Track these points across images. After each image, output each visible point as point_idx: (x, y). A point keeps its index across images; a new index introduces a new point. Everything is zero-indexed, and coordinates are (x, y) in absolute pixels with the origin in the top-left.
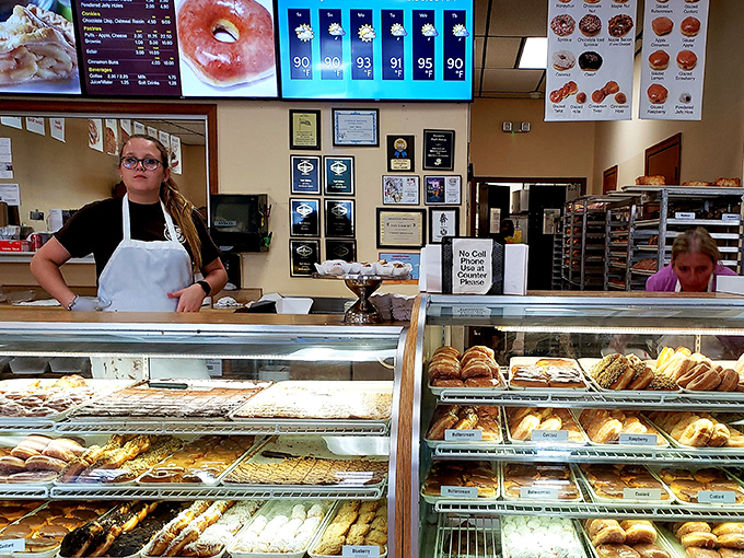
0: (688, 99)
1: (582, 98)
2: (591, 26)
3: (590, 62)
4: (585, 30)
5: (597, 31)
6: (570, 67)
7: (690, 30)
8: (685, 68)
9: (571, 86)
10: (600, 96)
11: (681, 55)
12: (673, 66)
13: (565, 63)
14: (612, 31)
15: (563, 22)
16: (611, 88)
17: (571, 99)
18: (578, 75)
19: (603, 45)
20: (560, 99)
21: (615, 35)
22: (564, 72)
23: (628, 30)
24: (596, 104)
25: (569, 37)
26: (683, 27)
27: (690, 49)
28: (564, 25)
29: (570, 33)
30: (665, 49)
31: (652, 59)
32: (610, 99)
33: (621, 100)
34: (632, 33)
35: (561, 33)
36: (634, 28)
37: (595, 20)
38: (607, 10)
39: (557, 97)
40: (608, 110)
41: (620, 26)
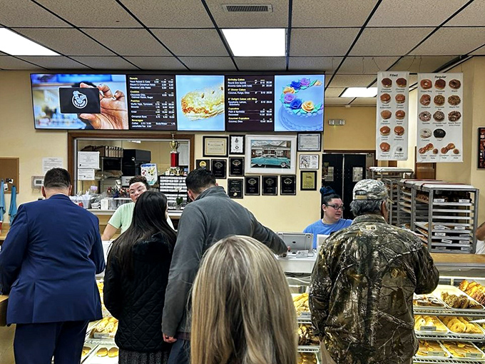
0: (401, 150)
1: (436, 152)
3: (440, 134)
4: (436, 119)
5: (442, 119)
6: (429, 136)
7: (400, 116)
8: (399, 134)
9: (430, 146)
10: (445, 150)
11: (396, 128)
12: (393, 133)
13: (426, 135)
14: (450, 119)
16: (450, 147)
17: (431, 152)
18: (433, 140)
19: (445, 125)
20: (424, 152)
21: (452, 121)
22: (426, 139)
23: (458, 118)
24: (443, 154)
25: (428, 122)
26: (396, 115)
28: (425, 116)
29: (428, 120)
30: (388, 126)
31: (381, 130)
32: (451, 152)
33: (456, 152)
34: (461, 120)
35: (424, 120)
36: (461, 117)
37: (442, 114)
38: (447, 109)
39: (423, 150)
40: (450, 157)
41: (454, 117)
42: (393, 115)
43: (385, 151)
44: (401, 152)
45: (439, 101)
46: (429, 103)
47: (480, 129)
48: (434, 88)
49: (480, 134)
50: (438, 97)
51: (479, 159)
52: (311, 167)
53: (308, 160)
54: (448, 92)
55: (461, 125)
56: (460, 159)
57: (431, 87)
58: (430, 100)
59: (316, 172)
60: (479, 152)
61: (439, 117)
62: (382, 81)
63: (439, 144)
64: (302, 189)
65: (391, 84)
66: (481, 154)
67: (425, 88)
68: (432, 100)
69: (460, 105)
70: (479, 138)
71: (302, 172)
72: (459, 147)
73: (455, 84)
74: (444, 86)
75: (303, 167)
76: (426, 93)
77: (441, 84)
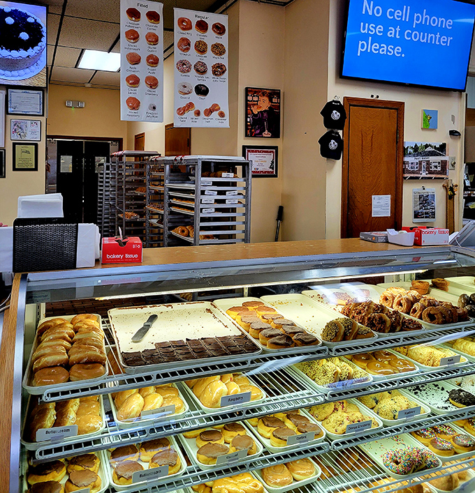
0: (154, 108)
1: (198, 113)
2: (202, 69)
3: (202, 91)
4: (197, 71)
5: (204, 72)
6: (190, 93)
7: (152, 63)
8: (151, 87)
9: (190, 105)
10: (209, 112)
11: (148, 79)
12: (143, 85)
13: (186, 90)
14: (214, 73)
15: (184, 64)
16: (215, 108)
17: (191, 114)
18: (194, 97)
19: (208, 80)
20: (183, 113)
21: (216, 75)
22: (186, 96)
23: (224, 72)
24: (206, 117)
25: (188, 74)
26: (148, 61)
27: (153, 75)
28: (184, 66)
29: (188, 71)
30: (137, 74)
31: (128, 79)
32: (215, 114)
33: (222, 115)
34: (226, 75)
35: (183, 71)
36: (227, 71)
37: (204, 65)
38: (210, 59)
39: (182, 111)
40: (214, 121)
41: (219, 70)
42: (143, 61)
43: (134, 108)
44: (155, 112)
45: (201, 48)
46: (188, 49)
47: (247, 88)
48: (194, 30)
49: (247, 95)
50: (199, 42)
51: (246, 125)
52: (29, 137)
53: (24, 128)
54: (211, 38)
55: (227, 81)
56: (226, 123)
57: (191, 28)
58: (189, 45)
59: (36, 145)
60: (246, 117)
61: (201, 69)
62: (127, 12)
63: (202, 103)
64: (14, 169)
65: (139, 17)
66: (248, 120)
67: (183, 29)
68: (193, 45)
69: (226, 55)
70: (247, 100)
71: (14, 144)
72: (225, 108)
73: (219, 29)
74: (207, 29)
75: (16, 137)
76: (185, 36)
77: (202, 26)
